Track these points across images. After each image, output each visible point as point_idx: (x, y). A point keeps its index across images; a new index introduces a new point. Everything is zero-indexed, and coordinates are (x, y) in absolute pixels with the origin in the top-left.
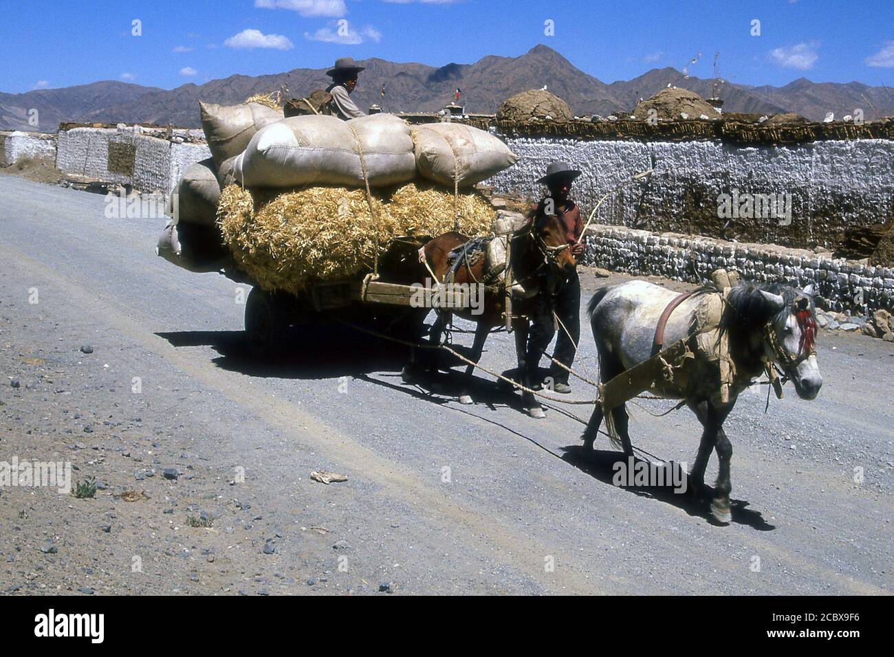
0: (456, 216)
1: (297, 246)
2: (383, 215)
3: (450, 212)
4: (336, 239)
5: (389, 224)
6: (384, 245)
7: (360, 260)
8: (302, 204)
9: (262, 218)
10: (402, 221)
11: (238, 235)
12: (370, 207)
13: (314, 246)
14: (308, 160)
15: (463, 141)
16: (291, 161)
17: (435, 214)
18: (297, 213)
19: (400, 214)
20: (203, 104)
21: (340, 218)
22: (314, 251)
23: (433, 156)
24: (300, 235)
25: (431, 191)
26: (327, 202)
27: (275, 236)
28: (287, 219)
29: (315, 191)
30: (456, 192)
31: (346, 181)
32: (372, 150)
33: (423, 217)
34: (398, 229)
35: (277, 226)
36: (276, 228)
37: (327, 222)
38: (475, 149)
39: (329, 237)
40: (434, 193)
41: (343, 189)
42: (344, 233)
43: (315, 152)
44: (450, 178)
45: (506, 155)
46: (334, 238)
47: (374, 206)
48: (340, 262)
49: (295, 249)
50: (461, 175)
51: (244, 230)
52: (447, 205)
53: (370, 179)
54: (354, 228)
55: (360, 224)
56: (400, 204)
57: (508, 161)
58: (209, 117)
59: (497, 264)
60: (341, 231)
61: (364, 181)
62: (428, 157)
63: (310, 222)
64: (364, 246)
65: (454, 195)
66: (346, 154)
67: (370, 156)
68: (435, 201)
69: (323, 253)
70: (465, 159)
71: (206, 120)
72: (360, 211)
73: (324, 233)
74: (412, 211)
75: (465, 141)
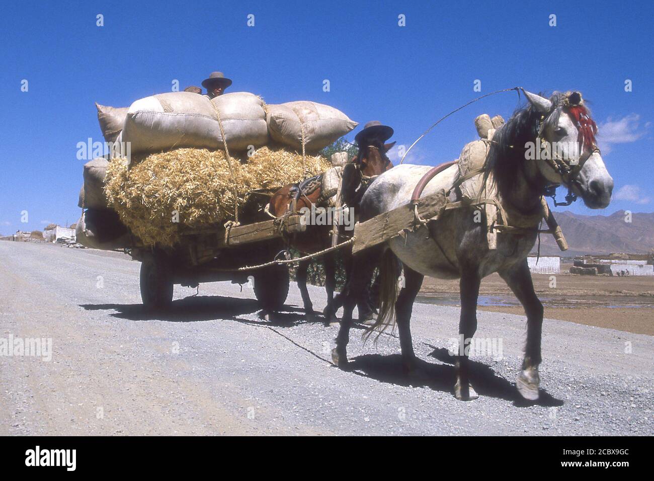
0: (305, 172)
1: (165, 196)
2: (241, 172)
3: (299, 169)
4: (198, 189)
5: (246, 179)
6: (243, 196)
7: (221, 208)
8: (169, 161)
9: (135, 175)
10: (257, 176)
11: (117, 194)
12: (229, 165)
13: (180, 195)
14: (173, 124)
15: (307, 111)
16: (157, 125)
17: (285, 169)
18: (164, 168)
19: (256, 171)
20: (99, 106)
21: (201, 172)
22: (180, 200)
23: (281, 120)
24: (167, 186)
25: (282, 151)
26: (191, 159)
27: (146, 189)
28: (156, 173)
29: (181, 151)
30: (304, 152)
31: (207, 143)
32: (229, 116)
33: (275, 171)
34: (254, 183)
35: (147, 180)
36: (147, 181)
37: (191, 174)
38: (319, 117)
39: (192, 187)
40: (285, 154)
41: (205, 150)
42: (206, 184)
43: (178, 117)
44: (297, 140)
45: (345, 122)
46: (197, 188)
47: (233, 164)
48: (204, 210)
49: (163, 198)
50: (307, 138)
51: (122, 188)
52: (296, 163)
53: (228, 141)
54: (214, 180)
55: (220, 177)
56: (256, 163)
57: (347, 127)
58: (103, 115)
59: (330, 189)
60: (202, 182)
61: (223, 143)
62: (277, 121)
63: (176, 175)
64: (224, 196)
65: (302, 155)
66: (206, 119)
67: (227, 121)
68: (285, 159)
69: (188, 201)
70: (310, 125)
71: (101, 117)
72: (220, 166)
73: (187, 184)
74: (265, 167)
75: (310, 111)
